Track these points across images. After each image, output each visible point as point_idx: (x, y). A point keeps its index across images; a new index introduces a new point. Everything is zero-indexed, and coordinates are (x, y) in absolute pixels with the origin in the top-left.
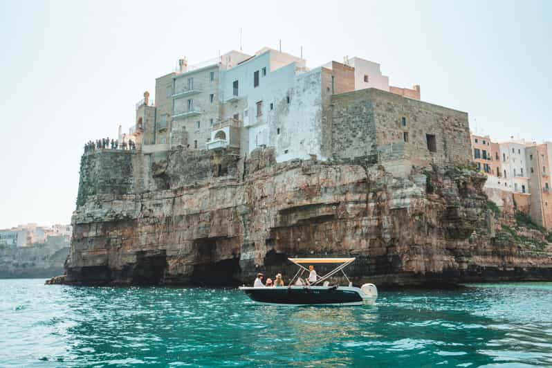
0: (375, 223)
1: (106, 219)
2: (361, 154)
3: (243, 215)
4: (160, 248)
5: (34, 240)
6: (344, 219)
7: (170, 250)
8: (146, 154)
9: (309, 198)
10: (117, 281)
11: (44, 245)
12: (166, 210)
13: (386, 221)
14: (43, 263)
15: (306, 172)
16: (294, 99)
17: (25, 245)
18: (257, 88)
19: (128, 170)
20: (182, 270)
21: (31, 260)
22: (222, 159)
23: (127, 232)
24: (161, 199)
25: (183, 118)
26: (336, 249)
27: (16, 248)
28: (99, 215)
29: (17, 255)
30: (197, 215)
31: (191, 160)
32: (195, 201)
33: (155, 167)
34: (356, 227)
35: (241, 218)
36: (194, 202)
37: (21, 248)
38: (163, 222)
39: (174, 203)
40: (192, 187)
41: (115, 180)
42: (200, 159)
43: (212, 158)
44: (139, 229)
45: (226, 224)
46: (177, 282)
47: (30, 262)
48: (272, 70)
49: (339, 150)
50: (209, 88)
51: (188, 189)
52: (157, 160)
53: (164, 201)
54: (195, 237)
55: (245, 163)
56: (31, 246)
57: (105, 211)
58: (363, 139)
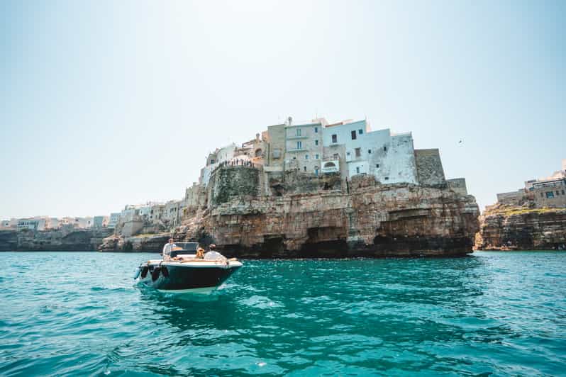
0: (451, 220)
1: (245, 213)
2: (436, 183)
3: (350, 214)
4: (282, 233)
5: (49, 227)
6: (434, 218)
7: (289, 235)
8: (266, 172)
9: (415, 205)
10: (246, 255)
11: (58, 230)
12: (287, 208)
13: (457, 219)
14: (56, 242)
15: (411, 190)
16: (390, 149)
17: (42, 229)
18: (354, 140)
19: (256, 181)
20: (296, 247)
21: (48, 239)
22: (329, 179)
23: (257, 221)
24: (282, 201)
25: (294, 152)
26: (427, 234)
27: (36, 232)
28: (241, 210)
29: (36, 236)
30: (311, 213)
31: (304, 178)
32: (311, 204)
33: (271, 180)
34: (441, 222)
35: (348, 215)
36: (308, 204)
37: (40, 231)
38: (285, 216)
39: (291, 204)
40: (307, 195)
41: (250, 187)
42: (311, 178)
43: (322, 178)
44: (267, 220)
45: (335, 219)
46: (290, 255)
47: (46, 241)
48: (368, 131)
49: (423, 179)
50: (314, 136)
51: (304, 196)
52: (275, 177)
53: (285, 203)
54: (310, 226)
55: (347, 183)
56: (48, 231)
57: (246, 207)
58: (436, 175)
